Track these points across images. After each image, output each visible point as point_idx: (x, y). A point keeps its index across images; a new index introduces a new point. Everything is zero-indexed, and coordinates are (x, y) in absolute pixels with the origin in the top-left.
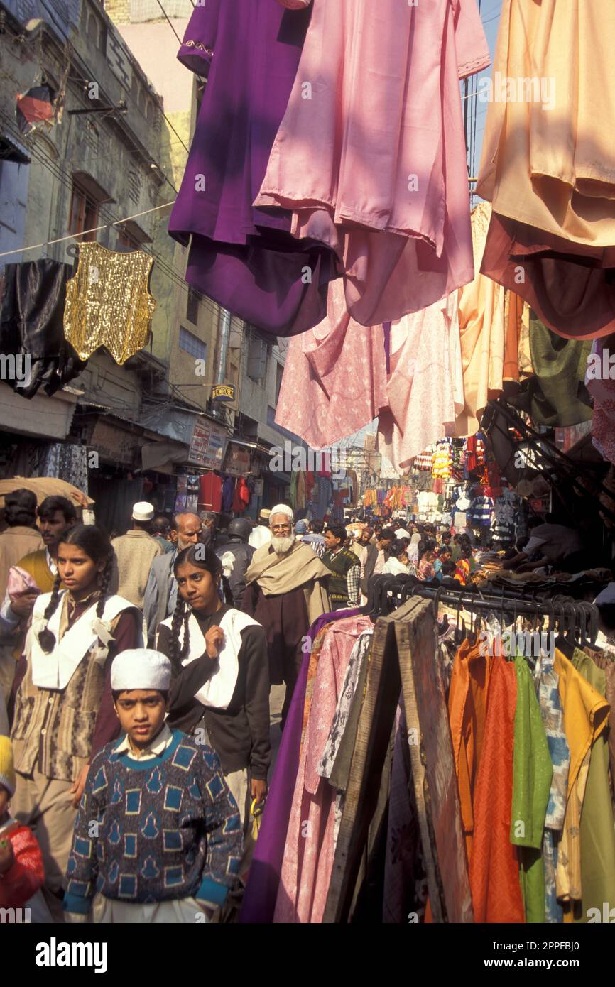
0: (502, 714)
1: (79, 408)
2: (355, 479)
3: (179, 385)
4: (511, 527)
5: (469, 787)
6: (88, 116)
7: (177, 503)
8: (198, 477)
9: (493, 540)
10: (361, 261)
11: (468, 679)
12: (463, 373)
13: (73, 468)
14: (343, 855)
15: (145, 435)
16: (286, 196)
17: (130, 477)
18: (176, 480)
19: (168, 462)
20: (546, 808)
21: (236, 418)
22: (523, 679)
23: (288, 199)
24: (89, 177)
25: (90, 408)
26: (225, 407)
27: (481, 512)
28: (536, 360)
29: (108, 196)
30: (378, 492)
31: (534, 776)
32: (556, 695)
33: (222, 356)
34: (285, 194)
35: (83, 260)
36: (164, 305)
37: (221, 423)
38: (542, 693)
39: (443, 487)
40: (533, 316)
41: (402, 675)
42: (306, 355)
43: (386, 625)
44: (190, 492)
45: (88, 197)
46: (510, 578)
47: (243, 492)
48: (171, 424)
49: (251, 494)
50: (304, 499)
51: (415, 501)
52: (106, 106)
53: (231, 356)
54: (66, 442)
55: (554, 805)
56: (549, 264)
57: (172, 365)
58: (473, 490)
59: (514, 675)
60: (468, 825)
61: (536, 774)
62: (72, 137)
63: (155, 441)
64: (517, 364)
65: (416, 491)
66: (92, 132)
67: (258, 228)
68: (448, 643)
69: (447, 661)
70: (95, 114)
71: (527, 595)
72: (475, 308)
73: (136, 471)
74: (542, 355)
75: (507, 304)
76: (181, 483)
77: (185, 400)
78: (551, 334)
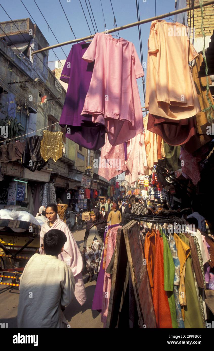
0: (160, 253)
1: (52, 174)
2: (125, 188)
3: (78, 167)
4: (165, 198)
5: (151, 274)
6: (51, 101)
7: (79, 197)
8: (84, 190)
9: (161, 202)
10: (113, 129)
11: (149, 243)
12: (147, 158)
13: (51, 190)
14: (112, 299)
15: (69, 180)
16: (90, 111)
17: (66, 191)
18: (78, 191)
19: (76, 187)
20: (174, 279)
21: (93, 175)
22: (165, 242)
23: (90, 112)
24: (52, 116)
25: (55, 174)
26: (90, 172)
27: (157, 195)
28: (166, 154)
29: (57, 120)
30: (132, 191)
31: (170, 270)
32: (175, 246)
33: (88, 159)
34: (89, 110)
35: (45, 135)
36: (73, 147)
37: (89, 176)
38: (171, 246)
39: (148, 189)
40: (164, 142)
41: (126, 245)
42: (104, 156)
43: (121, 230)
44: (82, 194)
45: (52, 121)
46: (165, 212)
47: (96, 193)
48: (76, 177)
49: (98, 194)
50: (112, 194)
51: (141, 193)
52: (56, 98)
53: (91, 159)
54: (49, 183)
55: (176, 278)
56: (165, 126)
57: (76, 162)
58: (155, 189)
59: (162, 241)
60: (152, 285)
61: (171, 269)
62: (47, 106)
63: (72, 181)
64: (161, 155)
65: (141, 190)
66: (52, 105)
67: (83, 121)
68: (143, 233)
69: (144, 238)
70: (53, 100)
71: (167, 217)
72: (149, 141)
73: (68, 189)
74: (168, 152)
75: (157, 139)
76: (80, 192)
77: (80, 170)
78: (169, 145)
